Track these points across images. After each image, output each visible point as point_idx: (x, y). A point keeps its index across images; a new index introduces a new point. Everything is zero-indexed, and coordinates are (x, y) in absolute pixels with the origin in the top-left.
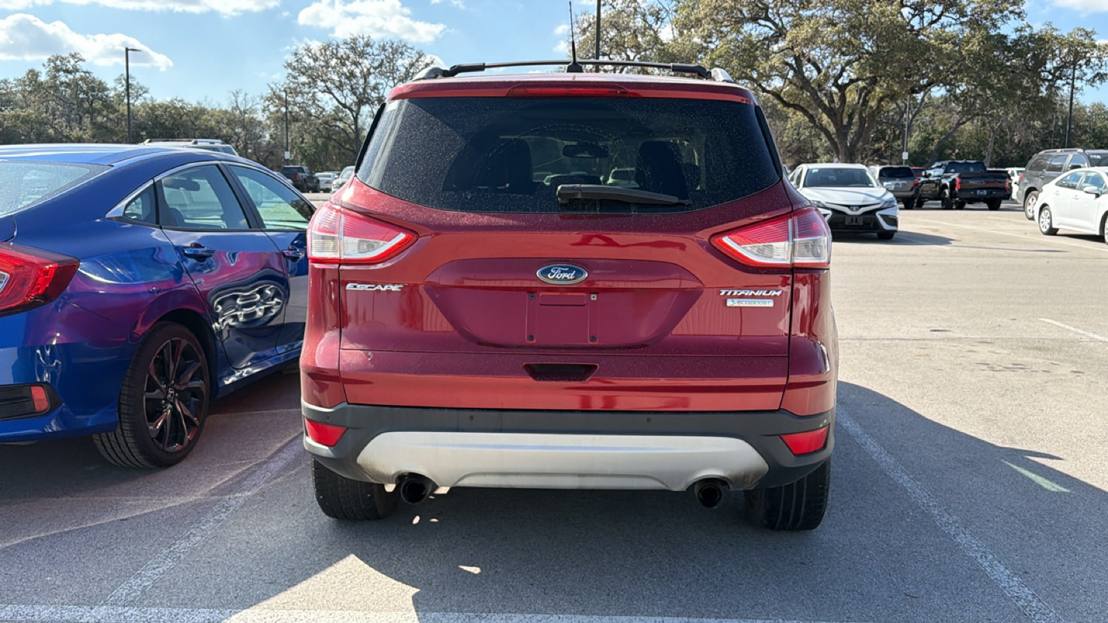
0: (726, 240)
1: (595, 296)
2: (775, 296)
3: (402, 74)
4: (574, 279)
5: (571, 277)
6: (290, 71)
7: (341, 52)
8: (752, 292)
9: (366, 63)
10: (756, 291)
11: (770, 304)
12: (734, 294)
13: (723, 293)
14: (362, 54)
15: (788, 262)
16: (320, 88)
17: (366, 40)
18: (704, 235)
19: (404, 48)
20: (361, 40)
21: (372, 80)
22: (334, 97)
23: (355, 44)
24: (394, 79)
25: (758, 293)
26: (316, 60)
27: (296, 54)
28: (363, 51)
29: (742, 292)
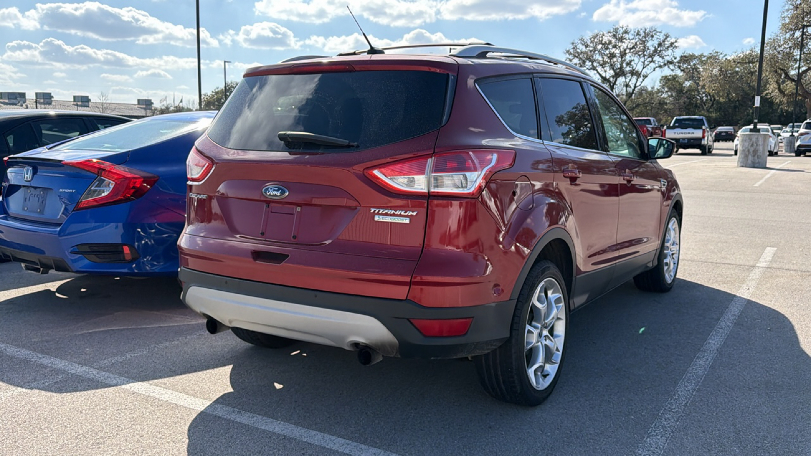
0: (376, 172)
1: (300, 208)
2: (412, 215)
3: (651, 52)
4: (280, 196)
5: (279, 194)
6: (567, 56)
7: (605, 39)
8: (393, 212)
9: (624, 46)
10: (396, 211)
11: (407, 221)
12: (380, 212)
13: (372, 211)
14: (621, 40)
15: (426, 191)
16: (587, 67)
17: (625, 28)
18: (359, 168)
19: (655, 32)
20: (621, 29)
21: (628, 58)
22: (598, 72)
23: (617, 32)
24: (644, 55)
25: (398, 212)
26: (587, 46)
27: (573, 43)
28: (622, 37)
29: (386, 211)
